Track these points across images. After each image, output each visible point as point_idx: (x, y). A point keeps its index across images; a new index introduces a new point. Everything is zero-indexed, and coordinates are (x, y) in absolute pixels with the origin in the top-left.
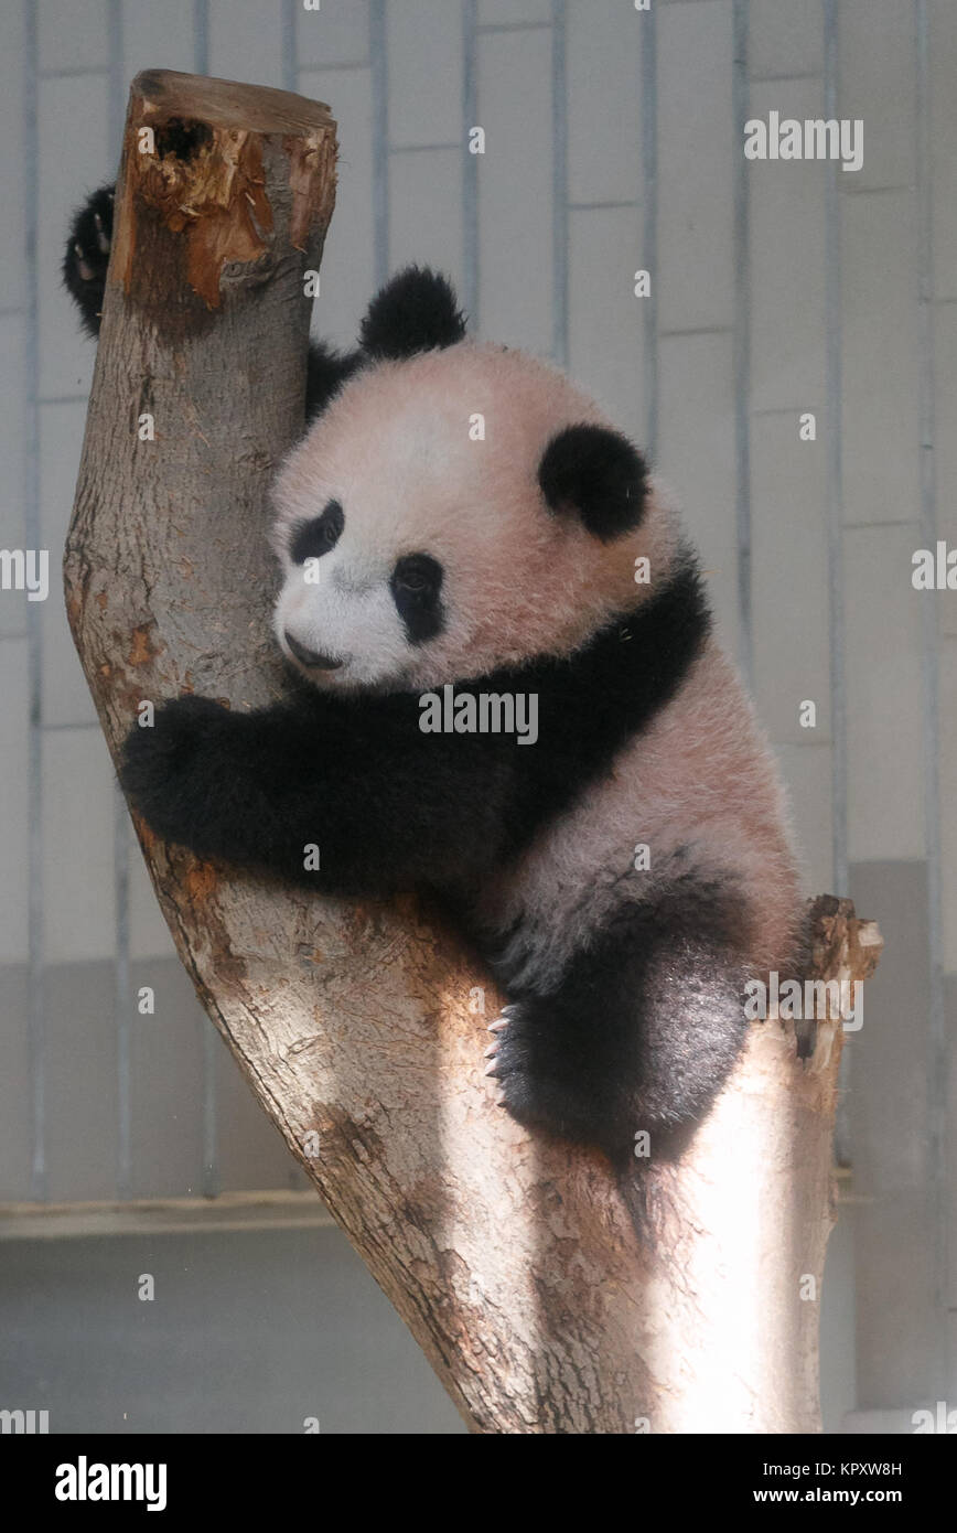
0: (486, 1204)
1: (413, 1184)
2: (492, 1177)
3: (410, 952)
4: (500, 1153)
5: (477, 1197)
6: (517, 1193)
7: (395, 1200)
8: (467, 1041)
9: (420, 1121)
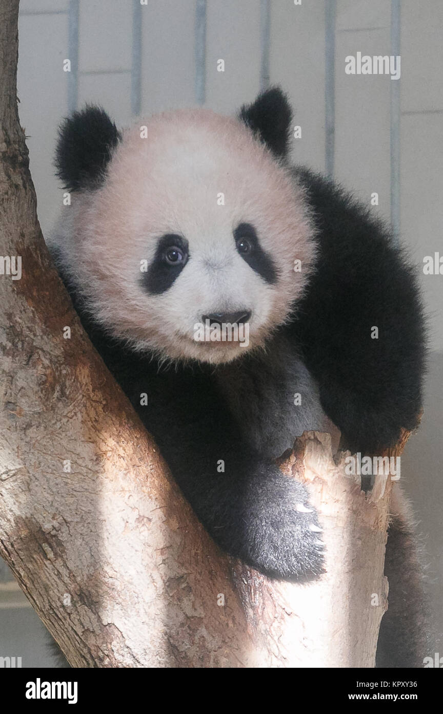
0: (137, 591)
1: (85, 576)
2: (142, 573)
3: (86, 409)
4: (148, 555)
5: (131, 586)
6: (160, 583)
7: (72, 587)
8: (126, 475)
9: (91, 531)
